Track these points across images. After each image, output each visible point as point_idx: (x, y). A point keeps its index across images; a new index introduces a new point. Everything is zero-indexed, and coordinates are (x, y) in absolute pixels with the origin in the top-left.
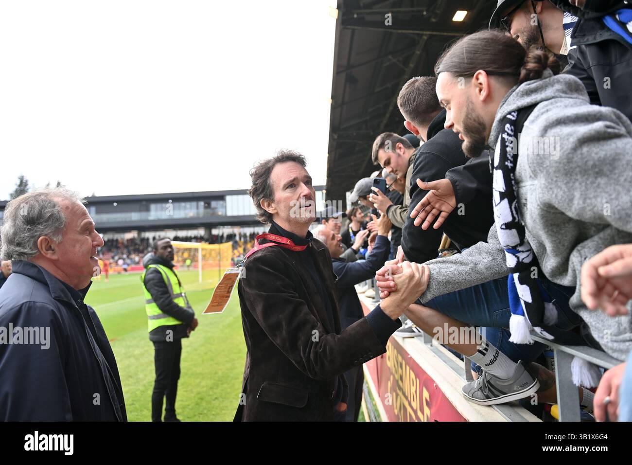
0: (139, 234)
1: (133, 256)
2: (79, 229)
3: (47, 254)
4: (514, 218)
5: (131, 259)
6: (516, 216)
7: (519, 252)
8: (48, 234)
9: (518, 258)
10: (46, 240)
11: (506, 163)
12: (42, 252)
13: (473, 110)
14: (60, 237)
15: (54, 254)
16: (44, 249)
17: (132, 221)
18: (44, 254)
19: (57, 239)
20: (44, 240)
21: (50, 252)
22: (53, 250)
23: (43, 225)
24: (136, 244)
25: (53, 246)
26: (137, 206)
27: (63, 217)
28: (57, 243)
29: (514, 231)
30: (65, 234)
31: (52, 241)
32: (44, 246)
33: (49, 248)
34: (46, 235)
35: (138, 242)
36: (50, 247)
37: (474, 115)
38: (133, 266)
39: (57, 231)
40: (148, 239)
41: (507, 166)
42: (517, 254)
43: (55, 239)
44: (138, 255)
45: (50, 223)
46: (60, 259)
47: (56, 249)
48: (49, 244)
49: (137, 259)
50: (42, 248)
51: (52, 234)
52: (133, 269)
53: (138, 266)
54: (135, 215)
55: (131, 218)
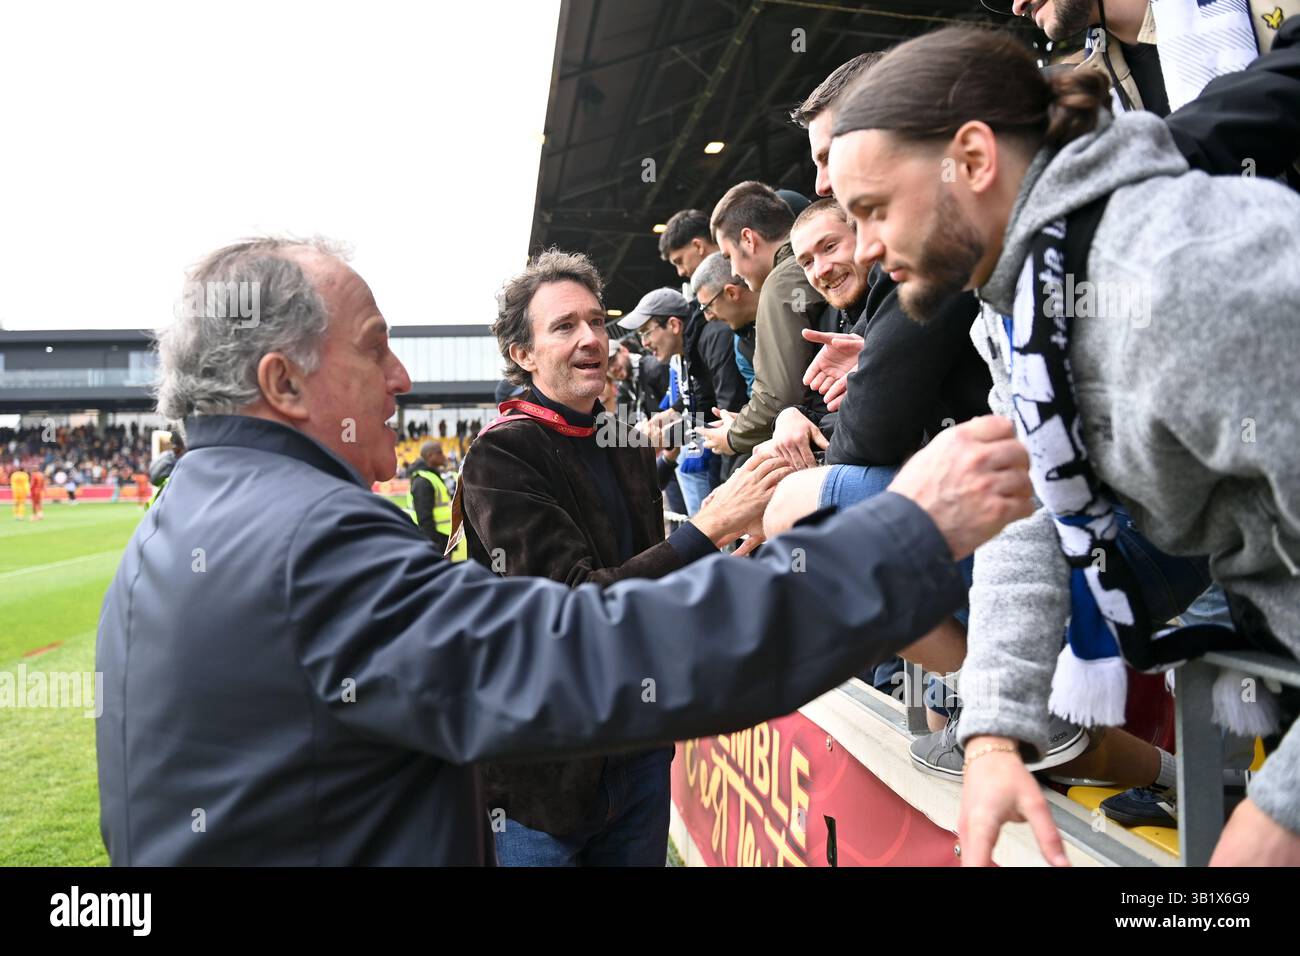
0: (102, 418)
1: (88, 465)
2: (357, 340)
3: (280, 401)
4: (1077, 452)
5: (84, 471)
6: (1081, 447)
7: (1091, 519)
8: (286, 347)
9: (1092, 532)
10: (279, 362)
11: (1054, 339)
12: (269, 397)
13: (956, 215)
14: (314, 358)
15: (295, 402)
16: (274, 389)
17: (86, 389)
18: (273, 402)
19: (306, 362)
20: (274, 365)
21: (287, 396)
22: (294, 392)
23: (274, 323)
24: (94, 439)
25: (295, 382)
26: (99, 354)
27: (323, 303)
28: (306, 372)
29: (1080, 480)
30: (325, 351)
31: (294, 367)
32: (273, 380)
33: (285, 386)
34: (279, 351)
35: (101, 434)
36: (288, 383)
37: (958, 228)
38: (88, 486)
39: (309, 340)
40: (122, 428)
41: (1056, 345)
42: (1091, 525)
43: (301, 363)
44: (99, 464)
45: (291, 317)
46: (313, 417)
47: (303, 389)
48: (285, 378)
49: (97, 471)
50: (268, 385)
51: (293, 348)
52: (88, 494)
53: (99, 487)
54: (93, 375)
55: (86, 381)
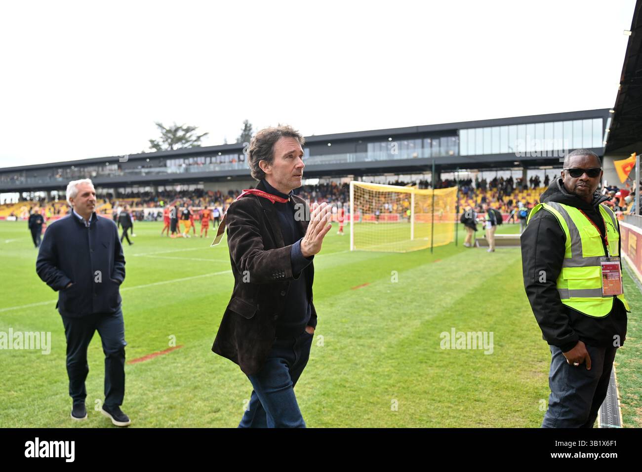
0: (356, 179)
17: (347, 164)
26: (353, 146)
54: (350, 156)
55: (346, 159)
